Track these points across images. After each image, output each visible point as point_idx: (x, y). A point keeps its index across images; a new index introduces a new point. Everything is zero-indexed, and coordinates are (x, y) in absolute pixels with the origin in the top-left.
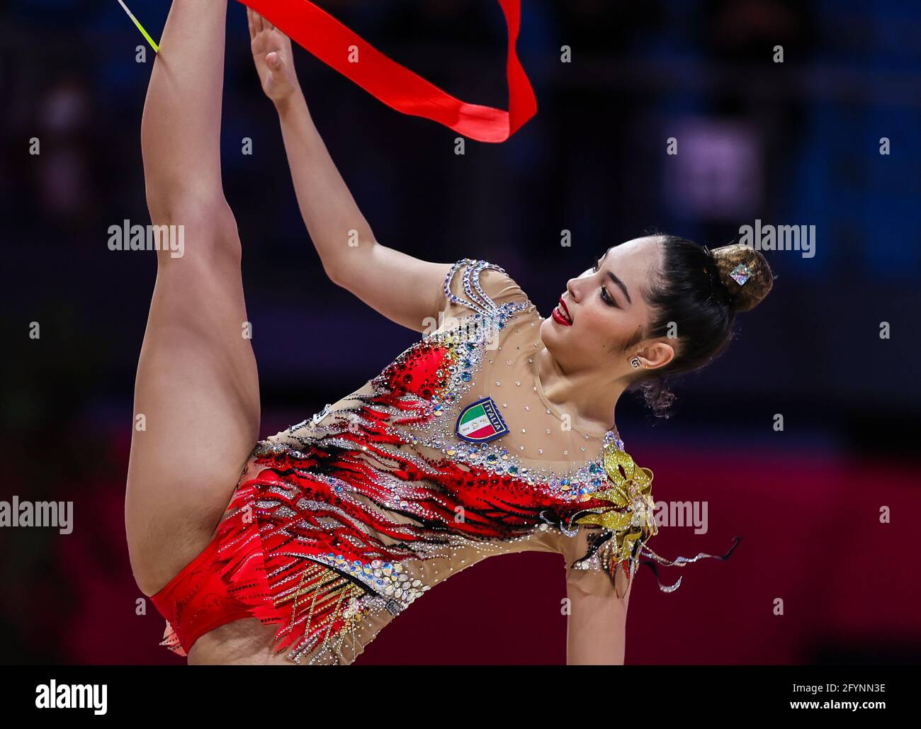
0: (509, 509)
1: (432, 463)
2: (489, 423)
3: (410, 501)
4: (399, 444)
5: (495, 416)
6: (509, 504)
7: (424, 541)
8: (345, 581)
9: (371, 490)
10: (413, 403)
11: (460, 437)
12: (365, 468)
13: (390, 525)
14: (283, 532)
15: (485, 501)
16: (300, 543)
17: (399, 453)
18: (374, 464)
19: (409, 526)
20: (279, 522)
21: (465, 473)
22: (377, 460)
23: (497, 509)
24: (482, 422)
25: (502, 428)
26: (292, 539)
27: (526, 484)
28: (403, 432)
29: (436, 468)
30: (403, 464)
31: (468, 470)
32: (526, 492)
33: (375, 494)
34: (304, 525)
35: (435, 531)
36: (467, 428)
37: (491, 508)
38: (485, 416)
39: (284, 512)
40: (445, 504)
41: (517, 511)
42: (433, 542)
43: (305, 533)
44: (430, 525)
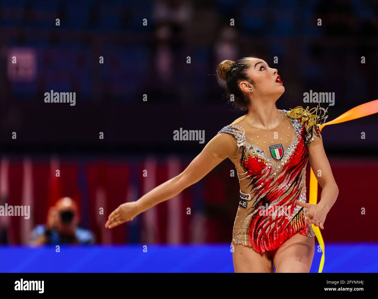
0: (303, 152)
1: (283, 171)
2: (278, 149)
3: (289, 183)
4: (272, 180)
5: (275, 147)
6: (303, 151)
7: (300, 183)
8: (298, 215)
9: (281, 193)
10: (265, 170)
11: (280, 159)
12: (274, 192)
13: (292, 192)
14: (278, 229)
15: (299, 159)
16: (283, 225)
17: (275, 180)
18: (273, 189)
19: (295, 186)
20: (275, 229)
21: (290, 162)
22: (273, 188)
23: (303, 156)
24: (277, 152)
25: (280, 146)
26: (281, 227)
27: (298, 144)
28: (271, 177)
29: (284, 170)
30: (278, 180)
31: (289, 160)
32: (300, 145)
33: (282, 193)
34: (278, 221)
35: (298, 179)
36: (278, 157)
37: (301, 158)
38: (275, 150)
39: (273, 225)
40: (294, 171)
41: (304, 150)
42: (301, 181)
43: (281, 222)
44: (296, 180)
